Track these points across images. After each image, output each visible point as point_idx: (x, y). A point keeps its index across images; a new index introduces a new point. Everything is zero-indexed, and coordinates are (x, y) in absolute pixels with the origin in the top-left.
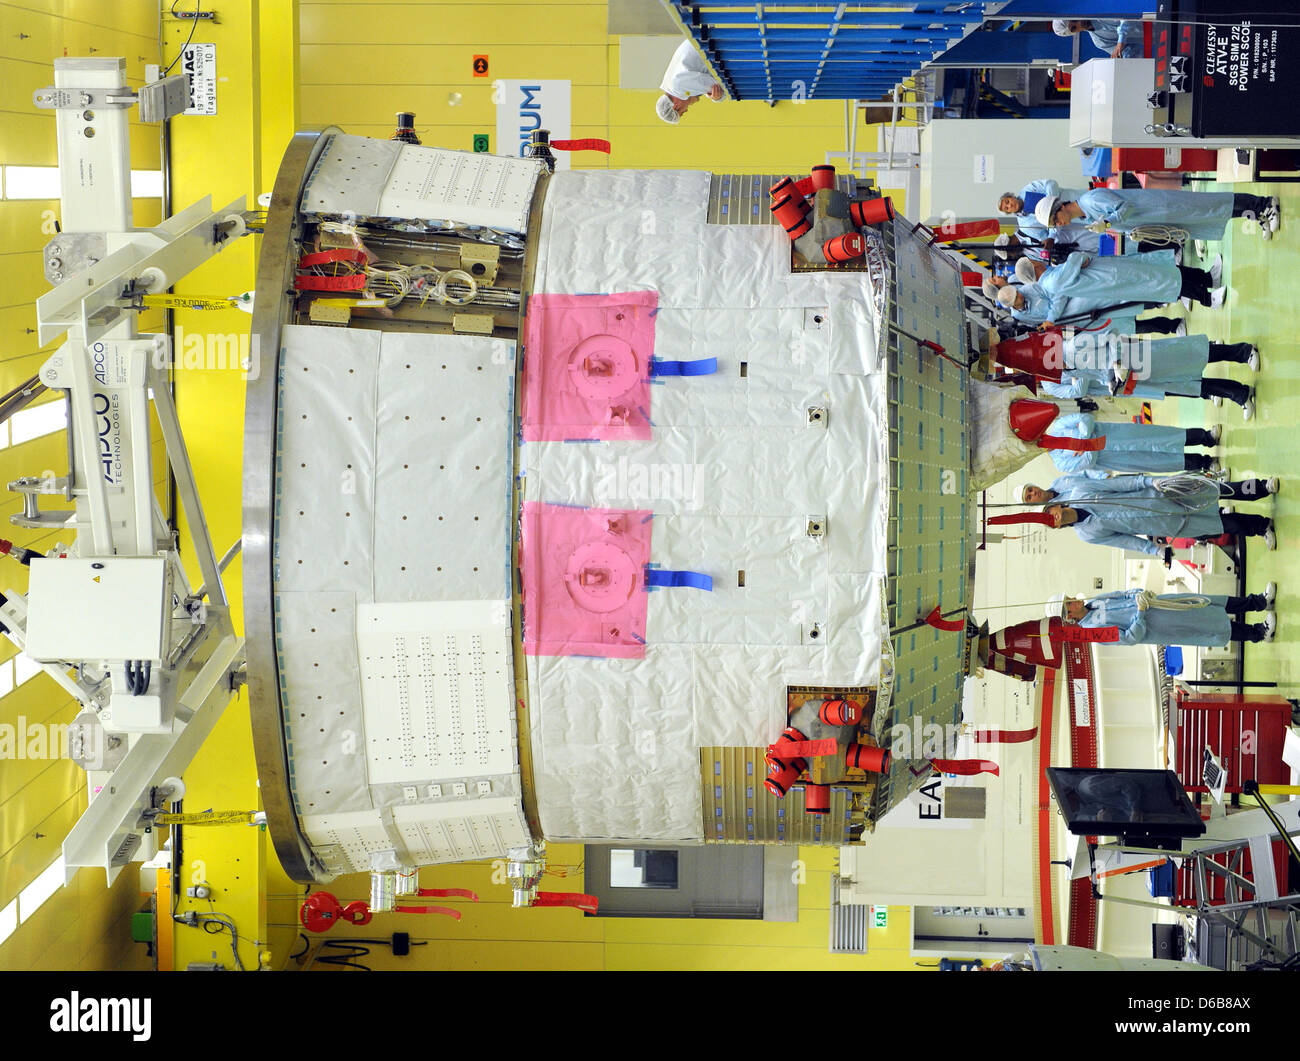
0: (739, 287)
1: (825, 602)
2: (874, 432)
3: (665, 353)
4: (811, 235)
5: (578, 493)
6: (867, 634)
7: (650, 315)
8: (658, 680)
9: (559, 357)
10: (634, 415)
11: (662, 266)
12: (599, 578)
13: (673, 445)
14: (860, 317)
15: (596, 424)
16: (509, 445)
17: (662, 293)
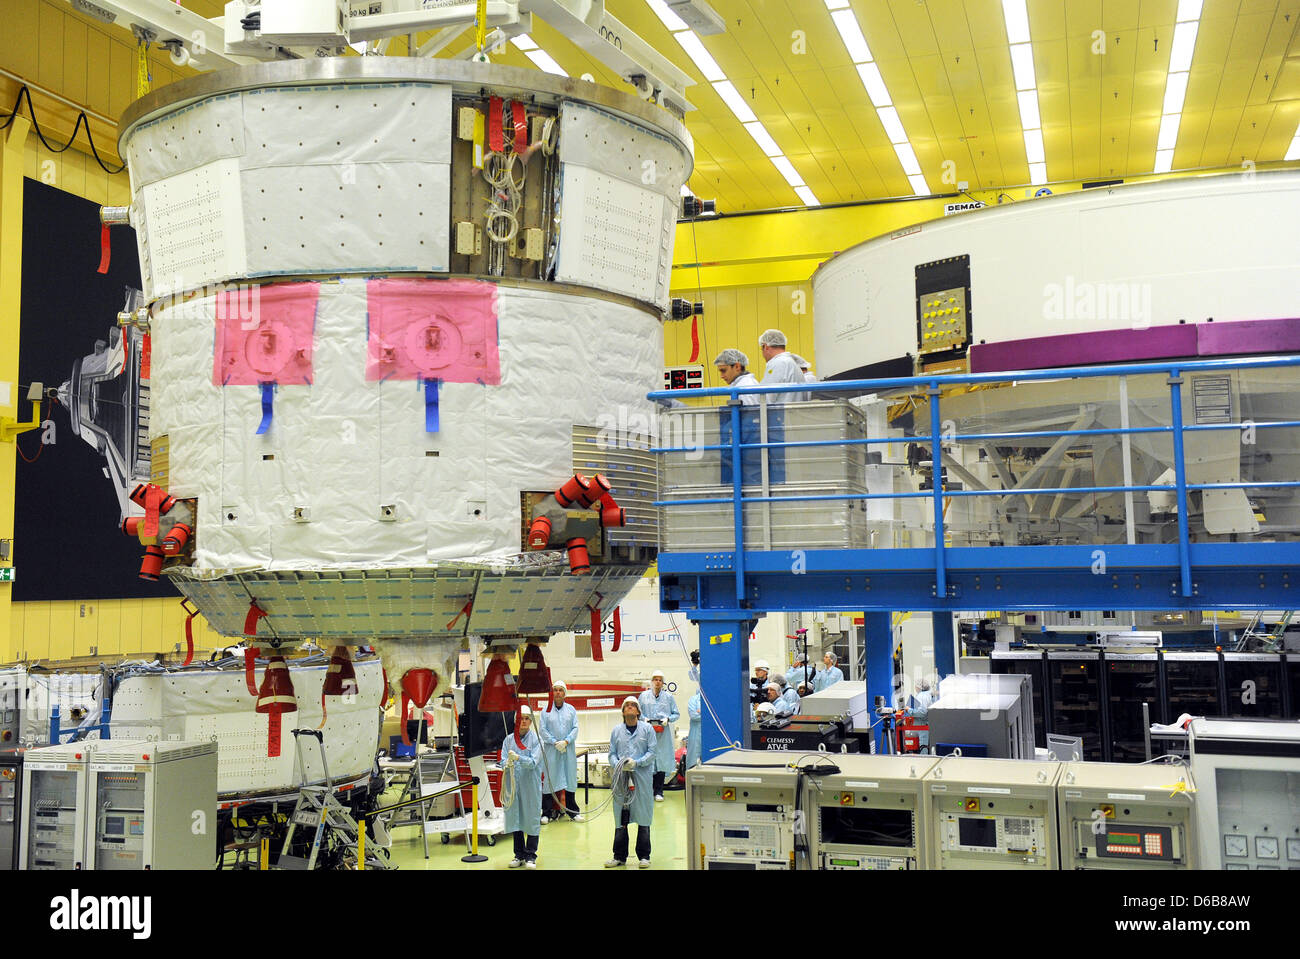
0: (505, 449)
1: (250, 524)
2: (379, 558)
3: (445, 391)
4: (557, 507)
5: (326, 325)
6: (230, 557)
7: (478, 379)
8: (202, 397)
9: (440, 307)
10: (388, 365)
11: (526, 389)
12: (269, 347)
13: (364, 399)
14: (478, 547)
15: (381, 337)
16: (362, 269)
17: (499, 389)
